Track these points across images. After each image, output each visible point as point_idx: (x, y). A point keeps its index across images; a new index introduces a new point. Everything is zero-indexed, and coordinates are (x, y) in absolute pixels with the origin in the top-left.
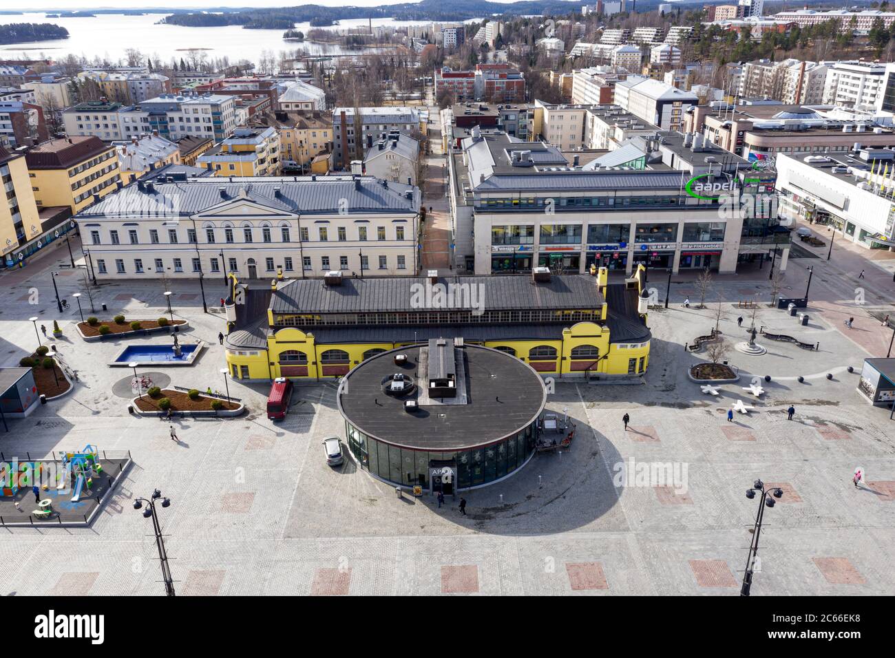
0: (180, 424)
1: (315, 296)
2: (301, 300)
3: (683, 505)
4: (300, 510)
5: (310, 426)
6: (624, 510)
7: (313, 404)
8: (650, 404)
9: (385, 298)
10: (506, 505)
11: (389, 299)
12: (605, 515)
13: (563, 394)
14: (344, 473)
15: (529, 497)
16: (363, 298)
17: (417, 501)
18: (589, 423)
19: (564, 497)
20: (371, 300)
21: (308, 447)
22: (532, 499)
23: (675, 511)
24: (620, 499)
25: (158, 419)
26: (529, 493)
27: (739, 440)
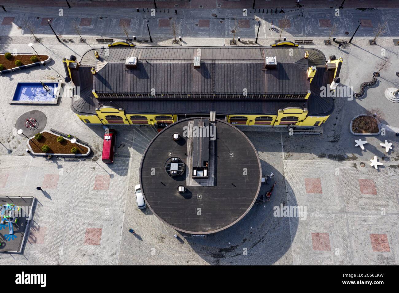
0: (57, 163)
1: (121, 78)
2: (112, 83)
3: (325, 252)
4: (126, 245)
5: (127, 169)
6: (293, 255)
7: (128, 147)
8: (322, 156)
9: (166, 81)
10: (232, 247)
11: (169, 82)
12: (283, 257)
13: (272, 143)
14: (147, 214)
15: (244, 240)
16: (152, 81)
17: (185, 241)
18: (284, 173)
19: (263, 241)
20: (157, 83)
21: (127, 190)
22: (246, 241)
23: (320, 256)
24: (292, 244)
25: (45, 159)
26: (245, 237)
27: (367, 193)
